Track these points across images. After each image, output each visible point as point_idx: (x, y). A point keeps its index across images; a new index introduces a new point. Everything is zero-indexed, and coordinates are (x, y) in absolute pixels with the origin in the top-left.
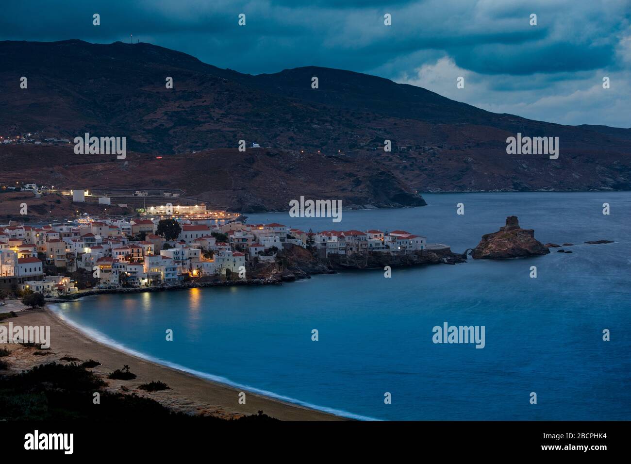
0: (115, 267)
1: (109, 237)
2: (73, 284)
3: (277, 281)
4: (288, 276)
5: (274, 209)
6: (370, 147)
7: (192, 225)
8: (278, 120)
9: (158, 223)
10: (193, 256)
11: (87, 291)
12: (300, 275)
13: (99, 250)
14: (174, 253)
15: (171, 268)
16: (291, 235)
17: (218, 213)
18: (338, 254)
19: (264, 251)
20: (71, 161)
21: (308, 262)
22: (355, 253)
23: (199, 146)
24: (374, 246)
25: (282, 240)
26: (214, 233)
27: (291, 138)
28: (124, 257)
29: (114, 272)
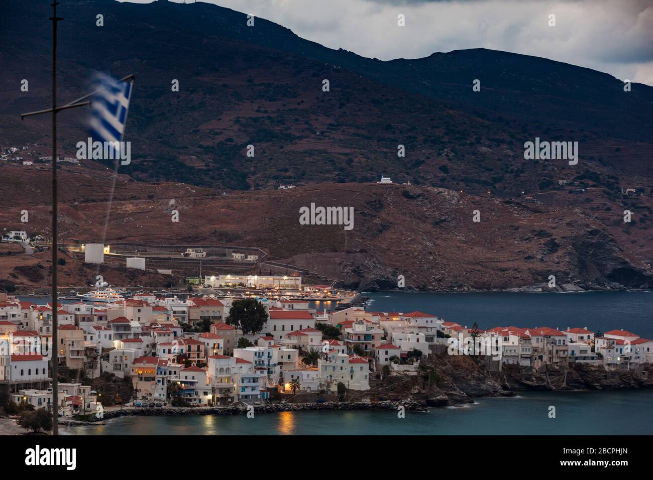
0: (161, 373)
1: (152, 324)
2: (95, 397)
3: (419, 406)
4: (438, 398)
5: (413, 286)
6: (574, 188)
7: (284, 310)
8: (423, 138)
9: (231, 305)
10: (285, 360)
11: (117, 409)
12: (458, 398)
13: (137, 345)
14: (256, 355)
15: (249, 379)
16: (443, 331)
17: (320, 290)
18: (518, 364)
19: (399, 356)
20: (84, 197)
21: (470, 377)
22: (547, 365)
23: (290, 177)
24: (577, 354)
25: (429, 339)
26: (320, 324)
27: (444, 169)
28: (175, 358)
29: (159, 381)
